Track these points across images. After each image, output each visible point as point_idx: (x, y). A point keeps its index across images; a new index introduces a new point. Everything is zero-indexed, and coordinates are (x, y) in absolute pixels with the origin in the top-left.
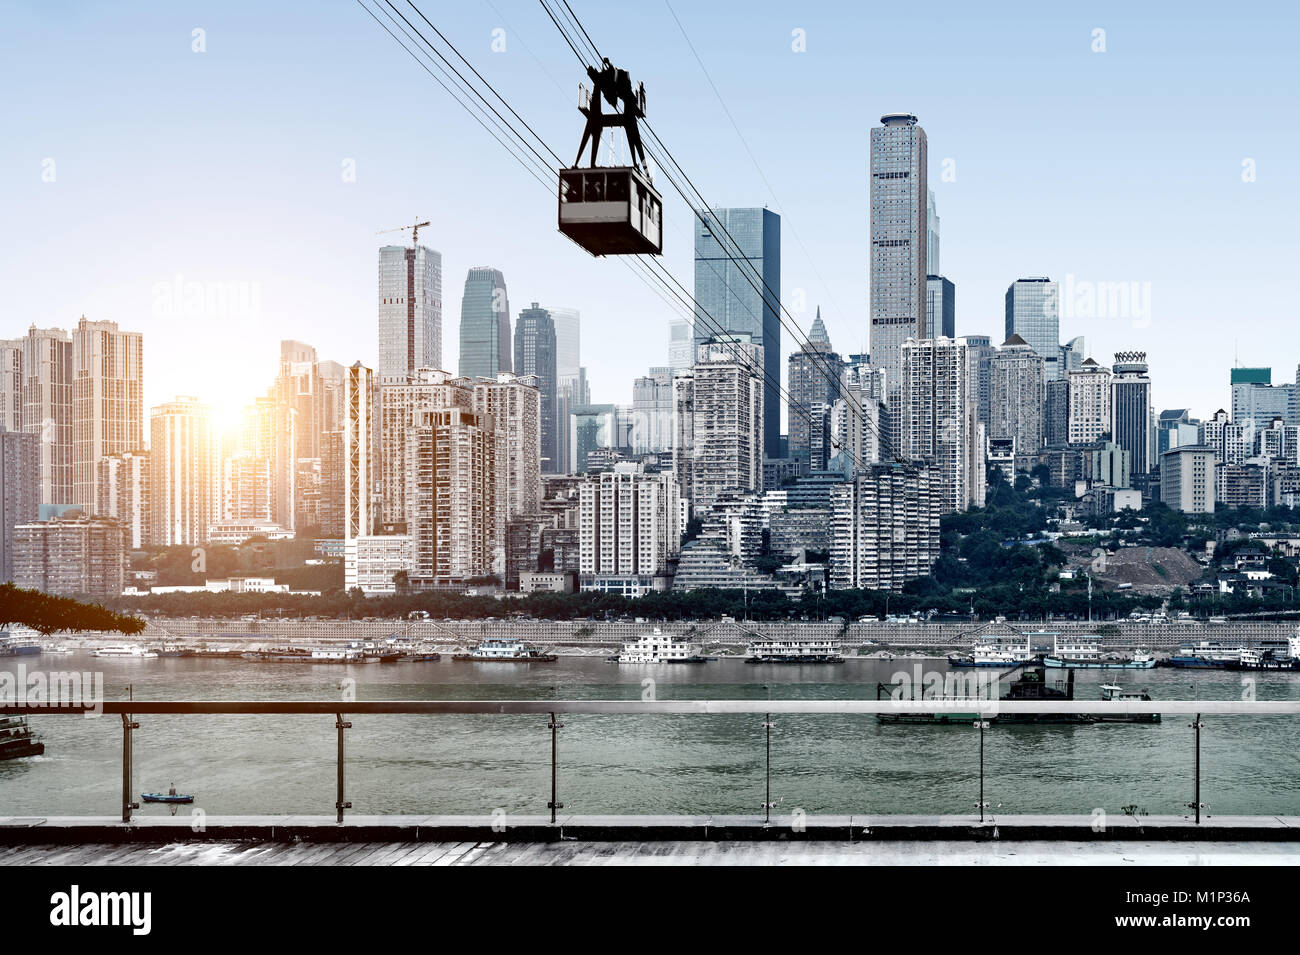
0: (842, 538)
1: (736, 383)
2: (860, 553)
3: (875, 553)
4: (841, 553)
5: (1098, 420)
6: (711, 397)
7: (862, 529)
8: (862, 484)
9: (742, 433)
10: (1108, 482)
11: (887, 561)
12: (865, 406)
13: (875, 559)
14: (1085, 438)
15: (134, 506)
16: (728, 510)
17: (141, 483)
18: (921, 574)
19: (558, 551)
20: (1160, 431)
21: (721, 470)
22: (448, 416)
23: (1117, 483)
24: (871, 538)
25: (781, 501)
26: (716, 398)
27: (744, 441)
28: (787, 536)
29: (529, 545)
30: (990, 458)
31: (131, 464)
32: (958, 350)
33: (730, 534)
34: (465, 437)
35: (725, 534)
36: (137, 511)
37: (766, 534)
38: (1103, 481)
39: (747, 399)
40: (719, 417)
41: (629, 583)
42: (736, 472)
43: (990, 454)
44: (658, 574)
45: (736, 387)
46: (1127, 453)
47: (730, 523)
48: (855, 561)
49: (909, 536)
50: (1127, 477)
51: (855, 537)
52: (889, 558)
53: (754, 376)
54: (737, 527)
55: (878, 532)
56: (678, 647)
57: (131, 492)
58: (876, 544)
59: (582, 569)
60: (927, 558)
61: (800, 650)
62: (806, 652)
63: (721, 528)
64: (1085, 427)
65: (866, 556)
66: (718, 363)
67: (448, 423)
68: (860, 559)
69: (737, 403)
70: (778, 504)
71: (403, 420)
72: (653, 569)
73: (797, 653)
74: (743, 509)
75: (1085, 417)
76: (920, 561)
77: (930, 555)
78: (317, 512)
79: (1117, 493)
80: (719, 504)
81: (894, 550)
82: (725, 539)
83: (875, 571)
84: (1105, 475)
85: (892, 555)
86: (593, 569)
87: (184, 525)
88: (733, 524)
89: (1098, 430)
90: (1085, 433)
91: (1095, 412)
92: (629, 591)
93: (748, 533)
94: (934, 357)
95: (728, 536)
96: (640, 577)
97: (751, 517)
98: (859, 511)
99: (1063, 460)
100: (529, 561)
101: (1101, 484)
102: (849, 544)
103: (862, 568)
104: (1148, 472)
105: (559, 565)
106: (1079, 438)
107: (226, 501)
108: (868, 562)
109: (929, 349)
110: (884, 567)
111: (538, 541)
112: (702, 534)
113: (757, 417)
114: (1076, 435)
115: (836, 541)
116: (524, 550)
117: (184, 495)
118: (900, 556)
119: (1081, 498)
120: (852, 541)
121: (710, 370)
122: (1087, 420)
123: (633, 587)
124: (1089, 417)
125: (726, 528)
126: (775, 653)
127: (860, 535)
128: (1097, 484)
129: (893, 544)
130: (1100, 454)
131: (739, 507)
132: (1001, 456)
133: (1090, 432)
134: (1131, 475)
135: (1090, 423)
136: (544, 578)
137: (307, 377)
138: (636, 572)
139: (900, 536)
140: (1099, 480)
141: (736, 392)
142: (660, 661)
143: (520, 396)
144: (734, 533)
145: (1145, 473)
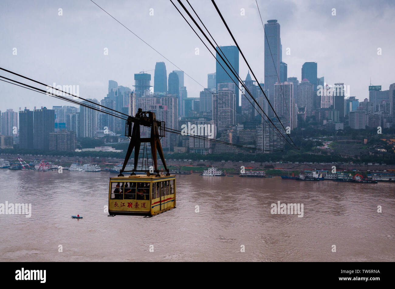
0: (260, 139)
1: (229, 96)
2: (265, 143)
3: (269, 143)
4: (259, 143)
5: (329, 102)
6: (223, 99)
7: (265, 136)
8: (265, 124)
9: (231, 109)
10: (333, 120)
11: (272, 145)
12: (264, 101)
13: (269, 145)
14: (325, 107)
15: (76, 126)
16: (228, 131)
17: (78, 120)
18: (281, 147)
19: (183, 141)
20: (347, 103)
21: (226, 119)
22: (156, 106)
23: (336, 120)
24: (267, 139)
25: (242, 127)
26: (224, 100)
27: (231, 111)
28: (244, 137)
29: (176, 139)
30: (298, 113)
31: (75, 116)
32: (290, 85)
33: (229, 137)
34: (160, 112)
35: (227, 137)
36: (77, 127)
37: (238, 137)
38: (331, 120)
39: (232, 100)
40: (225, 105)
41: (202, 150)
42: (230, 120)
43: (298, 112)
44: (210, 148)
45: (230, 97)
46: (339, 112)
47: (229, 134)
48: (263, 145)
49: (278, 137)
50: (338, 118)
51: (263, 139)
52: (273, 144)
53: (234, 93)
54: (231, 135)
55: (270, 137)
56: (218, 172)
57: (75, 123)
58: (269, 141)
59: (190, 146)
60: (282, 143)
61: (254, 174)
62: (256, 174)
63: (227, 136)
64: (325, 104)
65: (267, 144)
66: (225, 91)
67: (156, 108)
68: (265, 145)
69: (230, 101)
70: (241, 128)
71: (143, 106)
72: (209, 147)
73: (253, 174)
74: (232, 130)
75: (325, 101)
76: (280, 144)
77: (283, 142)
78: (120, 127)
79: (336, 124)
80: (226, 129)
81: (274, 142)
82: (227, 138)
83: (269, 148)
84: (332, 118)
85: (273, 143)
86: (193, 146)
87: (88, 131)
88: (230, 135)
89: (329, 104)
90: (325, 105)
91: (328, 100)
92: (202, 152)
93: (233, 137)
94: (284, 88)
95: (228, 138)
96: (205, 149)
97: (234, 132)
98: (264, 132)
99: (319, 113)
100: (176, 143)
101: (331, 121)
102: (262, 141)
103: (265, 147)
104: (344, 116)
105: (184, 144)
106: (324, 107)
107: (98, 125)
108: (267, 145)
109: (282, 85)
110: (271, 147)
111: (178, 138)
112: (221, 137)
113: (234, 104)
114: (323, 106)
115: (258, 140)
116: (175, 140)
117: (88, 124)
118: (275, 143)
119: (325, 125)
120: (262, 140)
121: (223, 93)
122: (326, 102)
123: (203, 151)
124: (327, 101)
125: (228, 136)
126: (247, 174)
127: (264, 138)
128: (330, 121)
129: (274, 140)
130: (330, 112)
131: (231, 130)
132: (301, 113)
133: (327, 105)
134: (340, 117)
135: (327, 102)
136: (180, 148)
137: (117, 92)
138: (204, 147)
139: (275, 138)
140: (330, 119)
141: (230, 98)
142: (214, 175)
143: (173, 100)
144: (230, 137)
145: (344, 117)
